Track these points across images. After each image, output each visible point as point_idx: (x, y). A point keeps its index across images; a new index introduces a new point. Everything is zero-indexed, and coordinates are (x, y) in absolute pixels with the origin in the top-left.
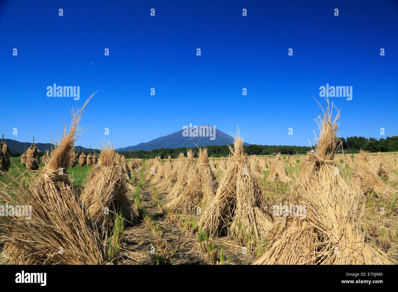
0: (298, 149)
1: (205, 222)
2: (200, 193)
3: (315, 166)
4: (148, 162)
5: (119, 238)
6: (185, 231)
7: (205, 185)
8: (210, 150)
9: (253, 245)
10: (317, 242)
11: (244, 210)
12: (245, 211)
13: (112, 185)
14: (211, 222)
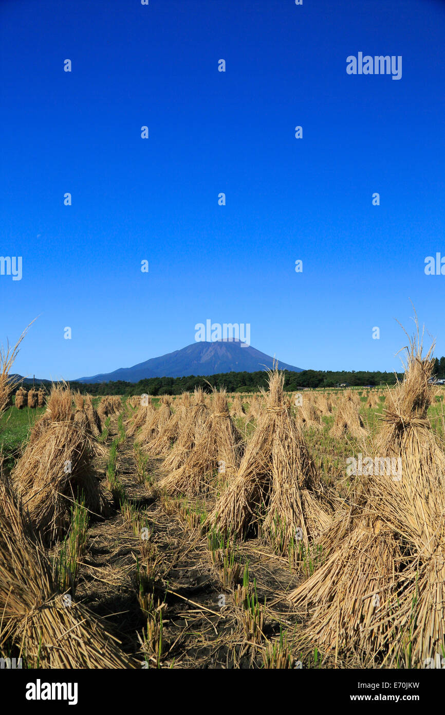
0: (383, 377)
1: (221, 515)
2: (215, 462)
3: (395, 429)
4: (131, 401)
5: (79, 545)
6: (190, 530)
7: (223, 450)
8: (235, 380)
9: (298, 555)
10: (400, 556)
11: (285, 496)
12: (287, 497)
13: (68, 452)
14: (232, 515)
